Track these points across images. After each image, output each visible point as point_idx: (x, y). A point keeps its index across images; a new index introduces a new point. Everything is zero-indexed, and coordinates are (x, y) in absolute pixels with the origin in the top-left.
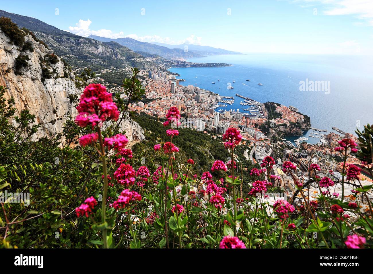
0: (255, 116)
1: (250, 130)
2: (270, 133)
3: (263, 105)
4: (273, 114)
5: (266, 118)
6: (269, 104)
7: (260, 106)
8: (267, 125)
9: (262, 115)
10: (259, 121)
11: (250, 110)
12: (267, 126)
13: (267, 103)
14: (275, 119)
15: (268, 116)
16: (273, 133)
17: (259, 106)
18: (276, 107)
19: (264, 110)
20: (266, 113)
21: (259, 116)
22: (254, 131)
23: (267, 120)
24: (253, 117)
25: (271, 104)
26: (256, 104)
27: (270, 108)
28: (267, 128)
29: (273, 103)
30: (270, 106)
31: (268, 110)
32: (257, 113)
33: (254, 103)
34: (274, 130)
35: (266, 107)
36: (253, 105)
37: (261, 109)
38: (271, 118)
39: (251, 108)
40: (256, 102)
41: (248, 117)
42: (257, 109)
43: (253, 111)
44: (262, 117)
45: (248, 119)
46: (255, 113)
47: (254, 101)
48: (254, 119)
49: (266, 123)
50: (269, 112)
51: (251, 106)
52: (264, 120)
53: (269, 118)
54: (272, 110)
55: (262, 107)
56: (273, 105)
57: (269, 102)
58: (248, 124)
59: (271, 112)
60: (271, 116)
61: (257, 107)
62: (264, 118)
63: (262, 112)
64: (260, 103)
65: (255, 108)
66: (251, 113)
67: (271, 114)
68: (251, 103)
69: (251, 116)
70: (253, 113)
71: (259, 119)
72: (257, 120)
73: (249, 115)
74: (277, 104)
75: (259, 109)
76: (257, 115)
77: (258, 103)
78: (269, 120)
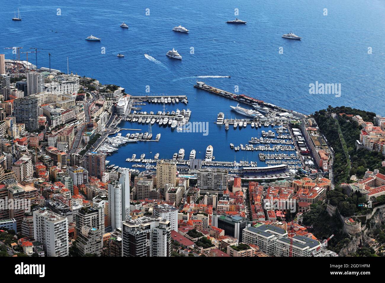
0: (283, 170)
1: (269, 234)
2: (346, 235)
3: (311, 121)
4: (352, 154)
5: (326, 176)
6: (334, 115)
7: (297, 126)
8: (333, 203)
9: (311, 162)
10: (301, 192)
11: (261, 148)
12: (331, 210)
13: (322, 112)
14: (360, 175)
15: (334, 167)
16: (357, 235)
17: (292, 126)
18: (361, 128)
19: (317, 143)
20: (323, 155)
21: (300, 172)
22: (281, 236)
23: (329, 182)
24: (274, 175)
25: (341, 114)
26: (282, 121)
27: (337, 133)
28: (332, 217)
29: (348, 109)
30: (337, 123)
31: (332, 143)
32: (288, 159)
33: (272, 116)
34: (360, 223)
35: (324, 128)
36: (272, 124)
37: (303, 139)
38: (346, 172)
39: (263, 137)
40: (280, 110)
41: (255, 177)
42: (287, 141)
43: (270, 149)
44: (308, 175)
45: (257, 185)
46: (280, 158)
47: (273, 108)
48: (279, 186)
49: (329, 195)
50: (336, 149)
51: (262, 131)
52: (319, 187)
53: (339, 174)
54: (347, 140)
55: (307, 129)
56: (348, 118)
57: (330, 106)
58: (255, 210)
59: (341, 148)
60: (345, 164)
61: (286, 131)
62: (317, 179)
63: (308, 151)
64: (296, 113)
65: (278, 137)
66: (266, 158)
67: (345, 157)
68: (260, 118)
69: (266, 175)
70: (273, 160)
71: (298, 184)
72: (291, 186)
73: (257, 169)
74: (361, 116)
75: (297, 142)
76: (290, 167)
77: (290, 115)
78: (340, 183)
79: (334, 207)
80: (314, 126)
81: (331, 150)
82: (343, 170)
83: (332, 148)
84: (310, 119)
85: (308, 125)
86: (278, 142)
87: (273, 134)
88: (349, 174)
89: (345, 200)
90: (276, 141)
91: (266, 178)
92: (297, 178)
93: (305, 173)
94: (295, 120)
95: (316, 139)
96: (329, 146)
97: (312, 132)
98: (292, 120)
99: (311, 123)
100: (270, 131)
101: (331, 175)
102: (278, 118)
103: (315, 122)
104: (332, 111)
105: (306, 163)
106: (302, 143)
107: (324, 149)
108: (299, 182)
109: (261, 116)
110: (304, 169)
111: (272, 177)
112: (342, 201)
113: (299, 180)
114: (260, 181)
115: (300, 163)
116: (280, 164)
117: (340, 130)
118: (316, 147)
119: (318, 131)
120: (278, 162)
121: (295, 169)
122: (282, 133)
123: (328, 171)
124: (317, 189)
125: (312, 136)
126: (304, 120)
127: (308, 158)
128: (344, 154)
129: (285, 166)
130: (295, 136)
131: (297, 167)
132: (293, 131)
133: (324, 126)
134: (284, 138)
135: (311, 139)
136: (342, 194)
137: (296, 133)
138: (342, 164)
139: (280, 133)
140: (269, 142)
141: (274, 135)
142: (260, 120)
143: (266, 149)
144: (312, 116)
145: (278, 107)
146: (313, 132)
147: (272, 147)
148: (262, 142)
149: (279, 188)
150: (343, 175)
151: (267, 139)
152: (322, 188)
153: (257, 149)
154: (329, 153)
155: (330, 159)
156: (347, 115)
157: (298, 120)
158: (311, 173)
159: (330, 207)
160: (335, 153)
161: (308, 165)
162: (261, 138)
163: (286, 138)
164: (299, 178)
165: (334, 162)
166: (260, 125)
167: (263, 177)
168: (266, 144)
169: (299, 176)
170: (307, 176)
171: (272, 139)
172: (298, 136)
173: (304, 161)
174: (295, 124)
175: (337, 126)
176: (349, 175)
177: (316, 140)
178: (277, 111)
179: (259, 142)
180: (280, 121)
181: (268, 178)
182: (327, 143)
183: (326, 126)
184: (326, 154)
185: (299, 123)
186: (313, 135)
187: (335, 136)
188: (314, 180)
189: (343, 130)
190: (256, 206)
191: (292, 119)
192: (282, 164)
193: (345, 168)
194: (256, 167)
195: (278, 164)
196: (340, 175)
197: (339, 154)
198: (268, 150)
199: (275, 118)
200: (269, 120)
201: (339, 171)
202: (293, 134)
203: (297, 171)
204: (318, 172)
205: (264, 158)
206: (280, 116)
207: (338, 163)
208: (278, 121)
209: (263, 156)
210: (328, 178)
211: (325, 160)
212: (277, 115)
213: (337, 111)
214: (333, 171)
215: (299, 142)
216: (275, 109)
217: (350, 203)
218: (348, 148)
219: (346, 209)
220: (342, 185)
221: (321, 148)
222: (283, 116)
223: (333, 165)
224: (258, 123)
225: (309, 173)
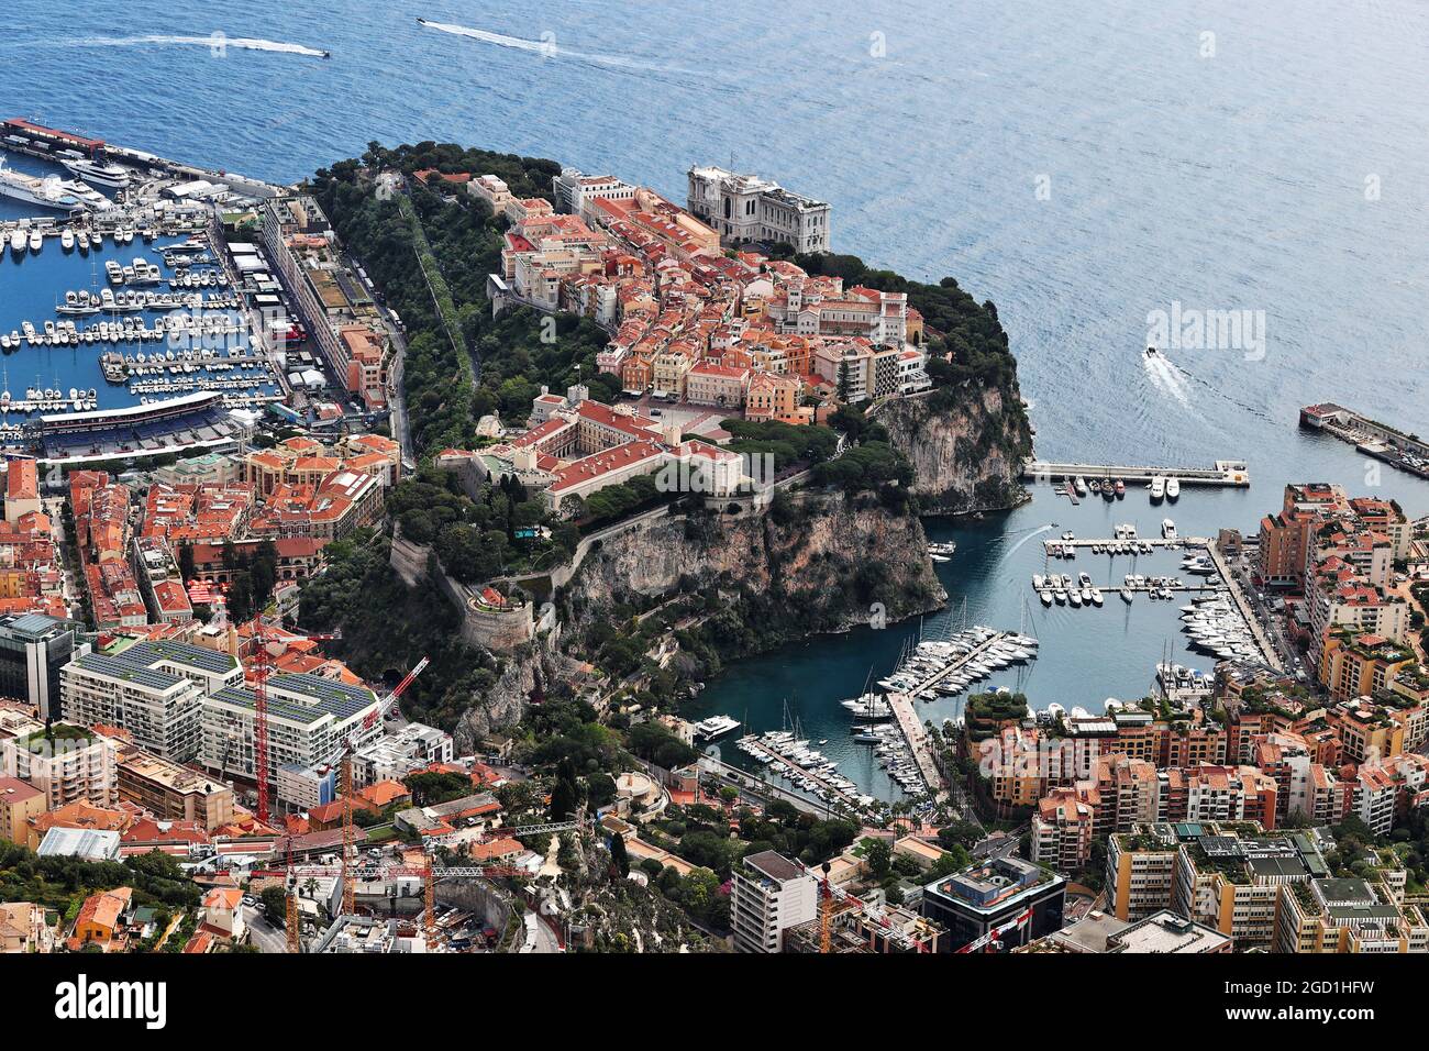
0: (203, 414)
1: (166, 677)
2: (476, 657)
3: (303, 208)
4: (474, 331)
5: (379, 426)
6: (388, 181)
7: (246, 235)
8: (413, 535)
9: (313, 377)
10: (283, 499)
11: (109, 330)
12: (410, 560)
13: (345, 171)
14: (515, 412)
15: (409, 387)
16: (523, 653)
17: (227, 233)
18: (504, 223)
19: (334, 296)
20: (360, 344)
21: (271, 416)
22: (218, 680)
23: (391, 453)
24: (168, 439)
25: (421, 175)
26: (183, 217)
27: (411, 250)
28: (414, 590)
29: (446, 153)
30: (406, 209)
31: (393, 293)
32: (221, 367)
33: (144, 200)
34: (530, 604)
35: (355, 235)
36: (145, 233)
37: (275, 284)
38: (458, 407)
39: (115, 287)
40: (176, 172)
41: (94, 452)
42: (212, 296)
43: (146, 334)
44: (307, 427)
45: (102, 483)
46: (188, 369)
47: (145, 167)
48: (193, 479)
49: (398, 502)
50: (410, 313)
51: (108, 263)
52: (354, 472)
53: (428, 413)
54: (452, 277)
55: (287, 243)
56: (450, 189)
57: (374, 146)
58: (104, 584)
59: (430, 308)
60: (452, 375)
61: (205, 257)
62: (343, 440)
63: (300, 333)
64: (240, 179)
65: (174, 284)
66: (131, 372)
67: (450, 347)
68: (94, 209)
69: (137, 438)
70: (160, 375)
71: (267, 468)
72: (242, 475)
73: (96, 419)
74: (501, 176)
75: (252, 297)
76: (233, 401)
77: (218, 191)
78: (437, 452)
79: (418, 549)
80: (315, 227)
81: (391, 320)
82: (445, 398)
83: (393, 313)
84: (297, 203)
85: (292, 225)
86: (176, 304)
87: (154, 271)
88: (471, 412)
89: (460, 517)
90: (166, 300)
91: (137, 453)
92: (261, 442)
93: (292, 421)
94: (238, 211)
95: (327, 278)
96: (381, 303)
97: (308, 252)
98: (224, 211)
99: (304, 216)
100: (137, 261)
101: (397, 420)
102: (167, 204)
103: (319, 213)
104: (382, 163)
105: (295, 378)
106: (274, 298)
107: (363, 319)
108: (273, 460)
109: (97, 200)
110: (289, 403)
111: (163, 444)
112: (450, 520)
113: (273, 452)
114: (115, 468)
115: (271, 383)
116: (190, 392)
117: (420, 239)
118: (330, 311)
119: (332, 247)
120: (183, 381)
121: (253, 407)
122: (187, 266)
123: (386, 407)
124: (347, 479)
125: (310, 267)
126: (275, 206)
127: (300, 358)
128: (441, 334)
129: (209, 400)
130: (241, 275)
131: (260, 398)
132: (231, 255)
133: (355, 224)
134: (197, 284)
135: (307, 280)
136: (447, 495)
137: (246, 263)
138: (441, 373)
139: (181, 266)
140: (140, 306)
141: (156, 277)
142: (96, 217)
143: (130, 334)
144: (306, 189)
145: (165, 161)
146: (314, 253)
147: (150, 326)
148: (110, 305)
149: (193, 487)
150: (444, 417)
151: (130, 293)
152: (364, 477)
153: (90, 339)
154: (385, 332)
155: (389, 358)
156: (446, 177)
157: (252, 210)
158: (318, 418)
159: (403, 549)
160: (409, 330)
161: (303, 386)
162: (107, 293)
163: (205, 283)
164: (271, 443)
165: (408, 367)
166: (98, 240)
167: (126, 449)
168: (125, 312)
169: (271, 435)
170: (301, 430)
171: (148, 294)
172: (256, 271)
173: (287, 372)
174: (237, 224)
175: (408, 225)
176: (470, 418)
177: (327, 285)
178: (163, 178)
179: (97, 309)
180: (178, 217)
181: (144, 452)
182: (371, 291)
183: (366, 227)
184: (372, 339)
185: (253, 220)
186: (313, 264)
187: (403, 264)
188: (331, 444)
189: (432, 238)
190: (108, 569)
191: (226, 205)
192: (196, 389)
193: (453, 390)
194: (95, 409)
195: (181, 393)
196: (435, 420)
197: (426, 335)
198: (136, 340)
199: (157, 206)
200: (134, 215)
201: (431, 404)
202: (235, 266)
203: (259, 414)
204: (344, 412)
205: (125, 369)
206: (175, 198)
207: (424, 371)
208: (170, 218)
209: (118, 363)
210: (387, 433)
211: (371, 361)
212: (165, 194)
213: (403, 164)
214: (407, 405)
215: (260, 298)
216: (153, 171)
217: (484, 527)
218: (457, 307)
219: (467, 551)
220: (445, 457)
221: (351, 316)
222: (187, 196)
223: (405, 378)
224: (89, 230)
225: (310, 418)
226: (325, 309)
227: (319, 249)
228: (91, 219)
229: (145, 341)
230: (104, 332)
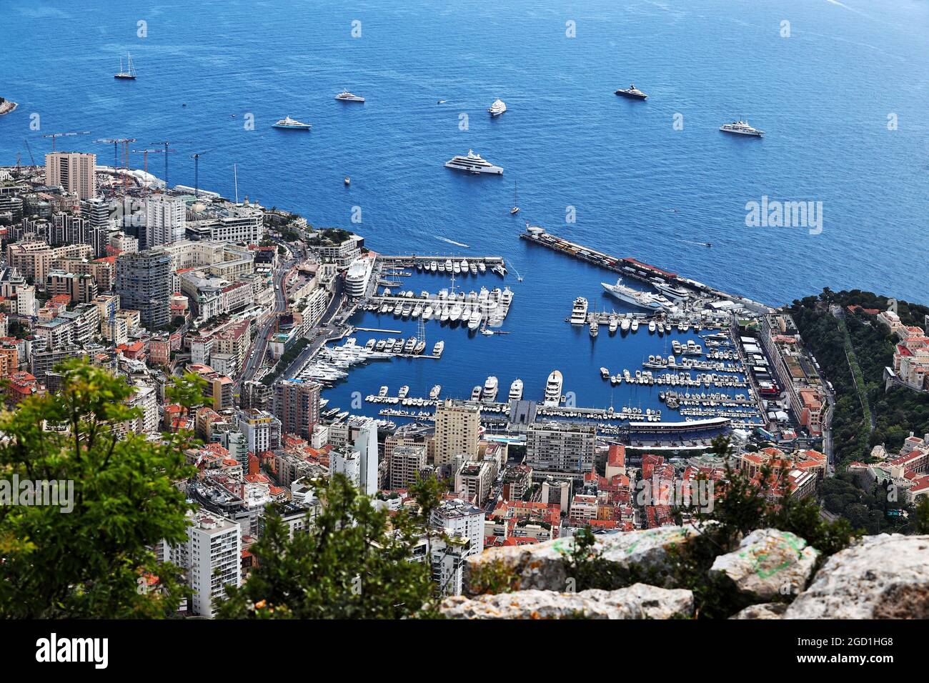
0: (719, 430)
3: (783, 321)
4: (874, 398)
5: (816, 445)
6: (835, 309)
7: (751, 332)
8: (831, 508)
9: (782, 415)
11: (671, 378)
13: (809, 302)
14: (893, 445)
15: (836, 425)
17: (741, 331)
18: (896, 339)
19: (797, 371)
20: (810, 399)
21: (756, 434)
23: (823, 461)
24: (698, 442)
25: (851, 308)
26: (717, 320)
27: (842, 349)
29: (867, 297)
30: (842, 326)
31: (831, 372)
32: (731, 405)
33: (696, 308)
35: (812, 338)
36: (695, 327)
37: (765, 362)
38: (861, 439)
40: (715, 295)
41: (657, 445)
42: (729, 365)
43: (691, 382)
44: (776, 443)
45: (660, 463)
46: (713, 404)
47: (698, 290)
48: (710, 465)
49: (823, 488)
50: (839, 385)
51: (673, 342)
52: (800, 470)
53: (844, 441)
54: (864, 366)
55: (774, 340)
56: (867, 318)
57: (826, 289)
58: (656, 518)
59: (851, 383)
60: (860, 421)
61: (727, 343)
62: (795, 452)
63: (777, 390)
64: (750, 302)
65: (709, 356)
66: (681, 403)
67: (860, 405)
68: (668, 312)
69: (681, 440)
70: (697, 406)
71: (752, 463)
72: (738, 466)
73: (660, 427)
74: (896, 312)
75: (752, 368)
76: (735, 424)
77: (737, 307)
78: (847, 464)
79: (833, 516)
80: (790, 332)
81: (828, 388)
82: (855, 434)
83: (830, 384)
84: (781, 318)
85: (777, 330)
86: (709, 368)
87: (698, 348)
88: (868, 443)
89: (858, 500)
90: (704, 365)
91: (681, 448)
92: (750, 449)
93: (768, 438)
94: (747, 319)
95: (794, 361)
96: (823, 378)
97: (785, 345)
98: (740, 318)
99: (784, 325)
100: (690, 342)
101: (826, 443)
102: (708, 312)
103: (793, 324)
104: (830, 299)
105: (772, 415)
106: (764, 369)
107: (813, 385)
108: (756, 459)
109: (670, 306)
110: (767, 428)
111: (695, 444)
112: (853, 502)
113: (756, 454)
114: (668, 455)
115: (758, 416)
116: (713, 417)
117: (848, 344)
118: (794, 379)
119: (799, 344)
120: (711, 412)
121: (747, 428)
122: (717, 347)
123: (821, 435)
124: (796, 474)
125: (786, 354)
126: (769, 318)
127: (775, 404)
128: (855, 398)
129: (723, 422)
130: (746, 355)
131: (751, 424)
132: (742, 343)
133: (812, 333)
134: (721, 358)
135: (783, 361)
136: (852, 487)
137: (749, 348)
138: (853, 420)
139: (714, 347)
140: (689, 367)
141: (699, 352)
142: (669, 316)
143: (682, 382)
144: (786, 311)
145: (710, 288)
146: (788, 346)
147: (694, 378)
148: (673, 365)
149: (710, 470)
150: (853, 444)
151: (684, 359)
152: (806, 473)
153: (660, 382)
154: (824, 394)
155: (825, 408)
156: (866, 310)
157: (755, 319)
158: (782, 438)
159: (824, 515)
160: (838, 394)
161: (775, 420)
162: (672, 358)
163: (726, 357)
164: (756, 450)
165: (835, 415)
166: (669, 328)
167: (674, 445)
169: (756, 445)
170: (772, 444)
171: (695, 361)
172: (755, 354)
173: (768, 411)
174: (747, 326)
175: (842, 336)
176: (868, 446)
177: (794, 365)
178: (707, 297)
179: (665, 367)
180: (714, 319)
181: (685, 448)
182: (818, 371)
183: (819, 334)
184: (816, 397)
185: (756, 325)
186: (787, 352)
187: (837, 357)
188: (788, 453)
189: (855, 344)
190: (659, 510)
191: (740, 315)
192: (716, 416)
193: (860, 430)
194: (658, 421)
195: (707, 417)
196: (848, 445)
197: (846, 397)
198: (685, 386)
199: (703, 312)
200: (690, 316)
201: (847, 436)
202: (743, 350)
203: (750, 433)
204: (798, 436)
205: (678, 401)
206: (714, 310)
207: (844, 418)
208: (710, 320)
209: (674, 397)
210: (820, 450)
211: (815, 409)
212: (708, 307)
213: (842, 301)
214: (833, 435)
215: (756, 369)
216: (702, 293)
217: (871, 508)
218: (865, 383)
219: (860, 520)
220: (852, 466)
221: (806, 383)
222: (720, 309)
223: (833, 421)
224: (664, 322)
225: (778, 438)
226: (792, 378)
227: (791, 344)
228: (666, 316)
229: (690, 386)
230: (668, 379)
